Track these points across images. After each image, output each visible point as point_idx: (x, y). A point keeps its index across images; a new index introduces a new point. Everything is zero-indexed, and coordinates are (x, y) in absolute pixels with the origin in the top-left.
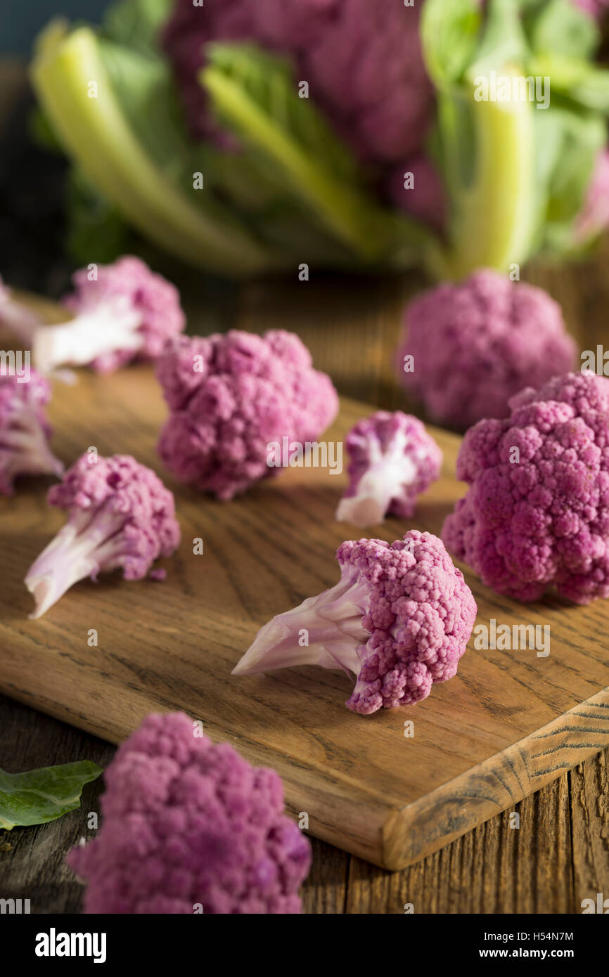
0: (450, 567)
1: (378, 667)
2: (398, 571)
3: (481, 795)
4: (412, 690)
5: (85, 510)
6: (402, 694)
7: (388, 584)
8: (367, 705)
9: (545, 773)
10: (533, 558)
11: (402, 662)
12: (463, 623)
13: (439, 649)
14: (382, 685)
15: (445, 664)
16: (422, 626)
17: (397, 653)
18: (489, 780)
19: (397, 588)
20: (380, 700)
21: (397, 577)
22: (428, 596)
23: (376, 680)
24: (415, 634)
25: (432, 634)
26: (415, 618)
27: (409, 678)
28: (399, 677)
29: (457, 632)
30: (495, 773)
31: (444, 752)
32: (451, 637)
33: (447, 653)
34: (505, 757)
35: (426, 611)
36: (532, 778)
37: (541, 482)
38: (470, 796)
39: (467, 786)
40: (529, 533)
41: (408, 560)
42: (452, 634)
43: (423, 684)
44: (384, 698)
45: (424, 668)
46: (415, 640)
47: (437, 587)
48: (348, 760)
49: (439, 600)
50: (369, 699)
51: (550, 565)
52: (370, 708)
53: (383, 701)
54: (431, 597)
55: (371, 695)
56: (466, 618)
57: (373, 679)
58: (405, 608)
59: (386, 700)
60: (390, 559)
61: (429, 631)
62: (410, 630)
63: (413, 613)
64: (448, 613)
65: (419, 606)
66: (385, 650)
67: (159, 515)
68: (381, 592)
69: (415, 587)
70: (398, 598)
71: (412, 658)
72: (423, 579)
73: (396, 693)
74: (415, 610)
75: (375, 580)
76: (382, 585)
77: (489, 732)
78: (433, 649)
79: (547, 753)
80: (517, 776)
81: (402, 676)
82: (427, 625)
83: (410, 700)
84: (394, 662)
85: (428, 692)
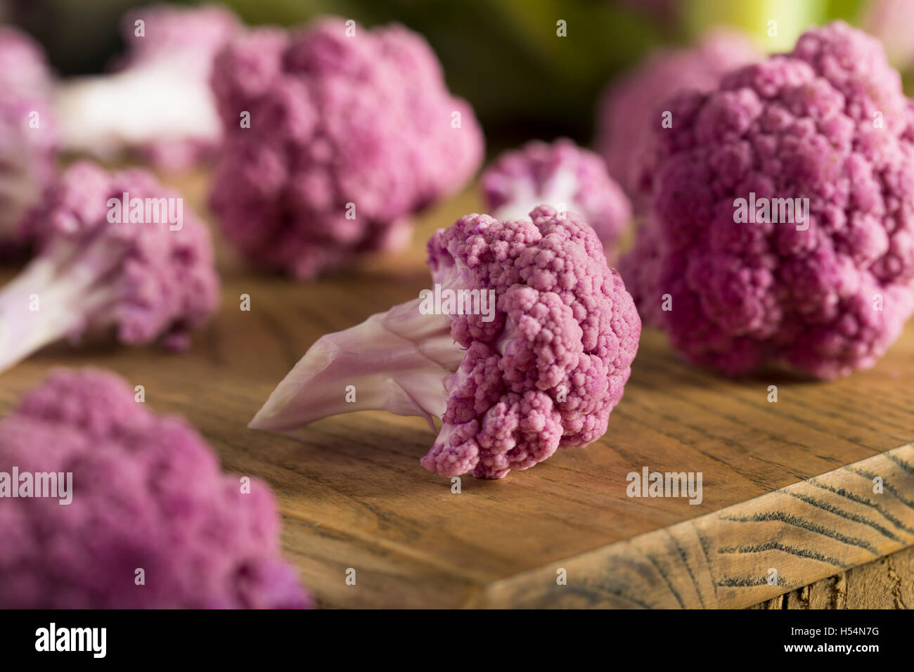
0: (596, 252)
1: (474, 399)
2: (511, 247)
3: (629, 593)
4: (528, 439)
5: (70, 238)
6: (511, 444)
7: (494, 267)
8: (453, 458)
9: (742, 584)
10: (743, 287)
11: (512, 391)
12: (617, 341)
13: (573, 372)
14: (480, 428)
15: (583, 398)
16: (543, 326)
17: (504, 376)
18: (643, 570)
19: (507, 272)
20: (474, 450)
21: (509, 256)
22: (555, 282)
23: (469, 421)
24: (531, 338)
25: (559, 340)
26: (532, 313)
27: (523, 416)
28: (506, 414)
29: (604, 351)
30: (655, 562)
31: (572, 525)
32: (593, 356)
33: (586, 380)
34: (673, 538)
35: (552, 303)
36: (719, 588)
37: (758, 166)
38: (610, 591)
39: (605, 573)
40: (737, 247)
41: (528, 231)
42: (596, 352)
43: (545, 429)
44: (481, 449)
45: (548, 403)
46: (532, 350)
47: (571, 268)
48: (413, 531)
49: (574, 292)
50: (458, 449)
51: (771, 302)
52: (458, 464)
53: (479, 455)
54: (561, 286)
55: (461, 443)
56: (621, 333)
57: (465, 419)
58: (517, 297)
59: (485, 453)
60: (500, 230)
61: (555, 335)
62: (524, 330)
63: (529, 305)
64: (589, 313)
65: (540, 296)
66: (487, 370)
67: (183, 255)
68: (482, 279)
69: (535, 267)
70: (508, 287)
71: (528, 383)
72: (549, 255)
73: (501, 441)
74: (534, 301)
75: (474, 259)
76: (484, 268)
77: (650, 507)
78: (563, 368)
79: (746, 551)
80: (693, 577)
81: (512, 412)
82: (552, 325)
83: (524, 456)
84: (500, 390)
85: (554, 445)
